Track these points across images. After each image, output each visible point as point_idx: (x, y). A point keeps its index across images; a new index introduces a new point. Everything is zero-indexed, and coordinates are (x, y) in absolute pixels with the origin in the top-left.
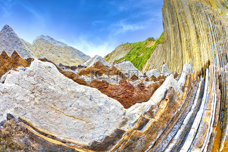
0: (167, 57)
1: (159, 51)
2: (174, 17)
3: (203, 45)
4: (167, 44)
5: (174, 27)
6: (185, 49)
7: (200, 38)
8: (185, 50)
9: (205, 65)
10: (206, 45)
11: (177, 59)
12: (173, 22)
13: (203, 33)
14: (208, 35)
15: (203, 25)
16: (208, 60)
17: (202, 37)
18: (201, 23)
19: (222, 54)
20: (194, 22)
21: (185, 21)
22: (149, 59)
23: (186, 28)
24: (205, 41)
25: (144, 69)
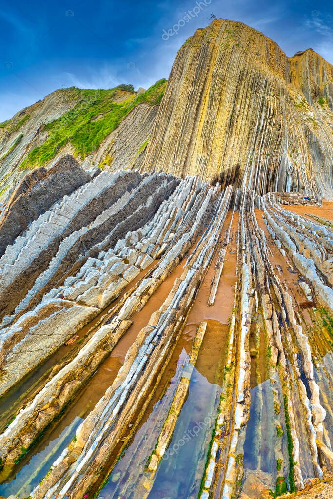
1: (138, 118)
3: (237, 139)
4: (163, 113)
5: (192, 92)
6: (200, 134)
7: (234, 128)
8: (199, 136)
9: (229, 169)
10: (240, 142)
12: (194, 83)
13: (244, 123)
14: (251, 129)
15: (250, 112)
16: (238, 165)
17: (239, 127)
18: (247, 106)
19: (262, 167)
20: (235, 99)
21: (219, 91)
22: (115, 129)
23: (214, 103)
24: (241, 135)
25: (102, 150)
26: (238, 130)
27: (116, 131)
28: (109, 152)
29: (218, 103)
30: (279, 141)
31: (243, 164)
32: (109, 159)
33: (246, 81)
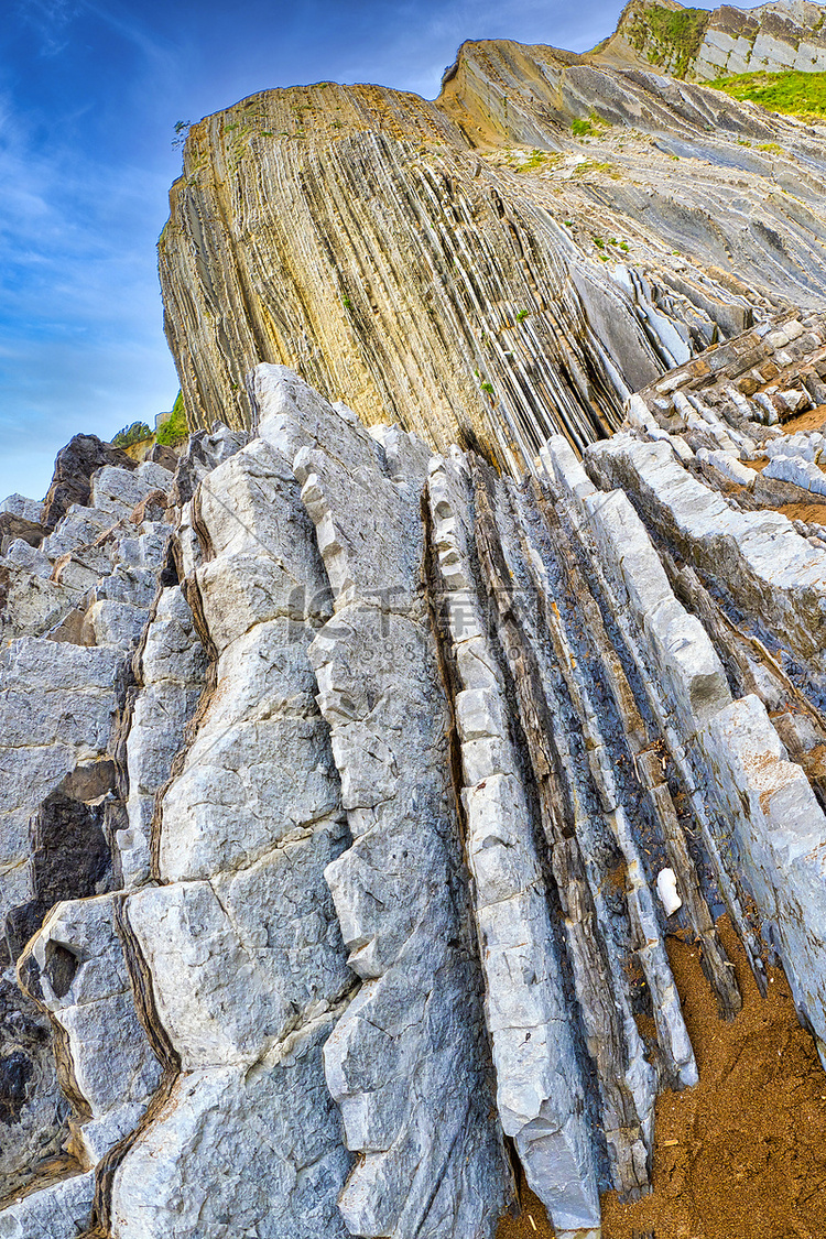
2: (217, 270)
3: (409, 359)
5: (221, 325)
7: (380, 330)
10: (422, 356)
12: (212, 302)
13: (396, 295)
14: (429, 297)
15: (396, 256)
16: (462, 431)
17: (392, 319)
18: (375, 247)
19: (529, 371)
20: (331, 253)
21: (277, 267)
23: (286, 308)
24: (413, 336)
26: (394, 328)
29: (296, 300)
31: (476, 418)
33: (332, 186)
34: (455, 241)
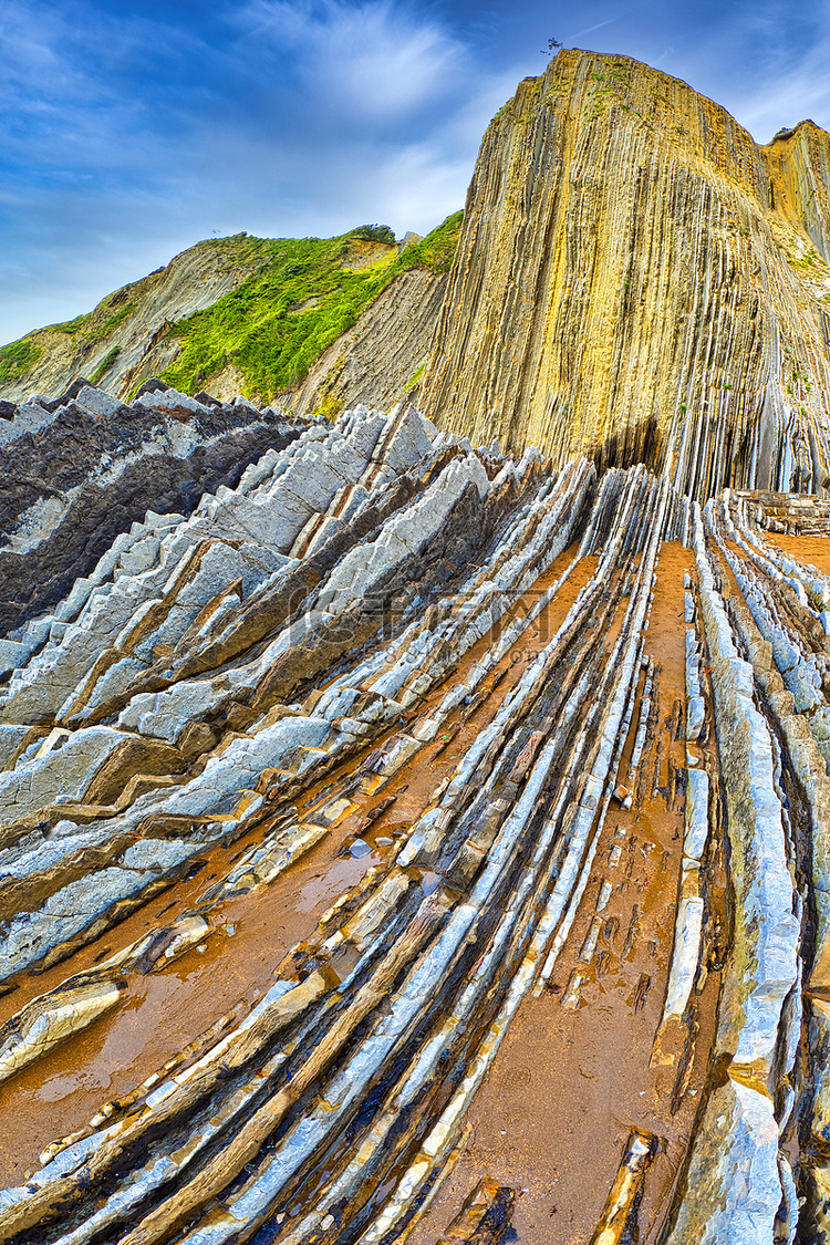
0: (450, 344)
1: (405, 304)
2: (540, 185)
3: (645, 349)
4: (459, 287)
5: (524, 228)
6: (551, 335)
7: (637, 318)
8: (549, 342)
9: (628, 429)
10: (655, 355)
11: (498, 367)
12: (526, 206)
13: (661, 303)
14: (681, 321)
15: (675, 275)
16: (650, 417)
17: (650, 316)
18: (665, 260)
19: (712, 421)
20: (634, 242)
21: (590, 223)
22: (346, 331)
23: (581, 254)
24: (657, 337)
25: (313, 383)
26: (648, 323)
27: (349, 337)
28: (331, 387)
29: (592, 254)
30: (755, 347)
31: (664, 416)
32: (331, 405)
33: (659, 194)
34: (717, 312)
